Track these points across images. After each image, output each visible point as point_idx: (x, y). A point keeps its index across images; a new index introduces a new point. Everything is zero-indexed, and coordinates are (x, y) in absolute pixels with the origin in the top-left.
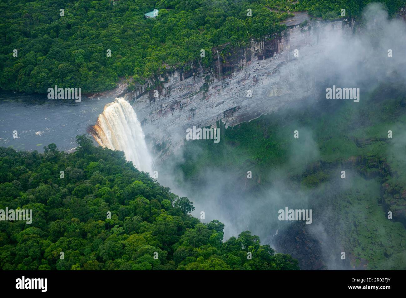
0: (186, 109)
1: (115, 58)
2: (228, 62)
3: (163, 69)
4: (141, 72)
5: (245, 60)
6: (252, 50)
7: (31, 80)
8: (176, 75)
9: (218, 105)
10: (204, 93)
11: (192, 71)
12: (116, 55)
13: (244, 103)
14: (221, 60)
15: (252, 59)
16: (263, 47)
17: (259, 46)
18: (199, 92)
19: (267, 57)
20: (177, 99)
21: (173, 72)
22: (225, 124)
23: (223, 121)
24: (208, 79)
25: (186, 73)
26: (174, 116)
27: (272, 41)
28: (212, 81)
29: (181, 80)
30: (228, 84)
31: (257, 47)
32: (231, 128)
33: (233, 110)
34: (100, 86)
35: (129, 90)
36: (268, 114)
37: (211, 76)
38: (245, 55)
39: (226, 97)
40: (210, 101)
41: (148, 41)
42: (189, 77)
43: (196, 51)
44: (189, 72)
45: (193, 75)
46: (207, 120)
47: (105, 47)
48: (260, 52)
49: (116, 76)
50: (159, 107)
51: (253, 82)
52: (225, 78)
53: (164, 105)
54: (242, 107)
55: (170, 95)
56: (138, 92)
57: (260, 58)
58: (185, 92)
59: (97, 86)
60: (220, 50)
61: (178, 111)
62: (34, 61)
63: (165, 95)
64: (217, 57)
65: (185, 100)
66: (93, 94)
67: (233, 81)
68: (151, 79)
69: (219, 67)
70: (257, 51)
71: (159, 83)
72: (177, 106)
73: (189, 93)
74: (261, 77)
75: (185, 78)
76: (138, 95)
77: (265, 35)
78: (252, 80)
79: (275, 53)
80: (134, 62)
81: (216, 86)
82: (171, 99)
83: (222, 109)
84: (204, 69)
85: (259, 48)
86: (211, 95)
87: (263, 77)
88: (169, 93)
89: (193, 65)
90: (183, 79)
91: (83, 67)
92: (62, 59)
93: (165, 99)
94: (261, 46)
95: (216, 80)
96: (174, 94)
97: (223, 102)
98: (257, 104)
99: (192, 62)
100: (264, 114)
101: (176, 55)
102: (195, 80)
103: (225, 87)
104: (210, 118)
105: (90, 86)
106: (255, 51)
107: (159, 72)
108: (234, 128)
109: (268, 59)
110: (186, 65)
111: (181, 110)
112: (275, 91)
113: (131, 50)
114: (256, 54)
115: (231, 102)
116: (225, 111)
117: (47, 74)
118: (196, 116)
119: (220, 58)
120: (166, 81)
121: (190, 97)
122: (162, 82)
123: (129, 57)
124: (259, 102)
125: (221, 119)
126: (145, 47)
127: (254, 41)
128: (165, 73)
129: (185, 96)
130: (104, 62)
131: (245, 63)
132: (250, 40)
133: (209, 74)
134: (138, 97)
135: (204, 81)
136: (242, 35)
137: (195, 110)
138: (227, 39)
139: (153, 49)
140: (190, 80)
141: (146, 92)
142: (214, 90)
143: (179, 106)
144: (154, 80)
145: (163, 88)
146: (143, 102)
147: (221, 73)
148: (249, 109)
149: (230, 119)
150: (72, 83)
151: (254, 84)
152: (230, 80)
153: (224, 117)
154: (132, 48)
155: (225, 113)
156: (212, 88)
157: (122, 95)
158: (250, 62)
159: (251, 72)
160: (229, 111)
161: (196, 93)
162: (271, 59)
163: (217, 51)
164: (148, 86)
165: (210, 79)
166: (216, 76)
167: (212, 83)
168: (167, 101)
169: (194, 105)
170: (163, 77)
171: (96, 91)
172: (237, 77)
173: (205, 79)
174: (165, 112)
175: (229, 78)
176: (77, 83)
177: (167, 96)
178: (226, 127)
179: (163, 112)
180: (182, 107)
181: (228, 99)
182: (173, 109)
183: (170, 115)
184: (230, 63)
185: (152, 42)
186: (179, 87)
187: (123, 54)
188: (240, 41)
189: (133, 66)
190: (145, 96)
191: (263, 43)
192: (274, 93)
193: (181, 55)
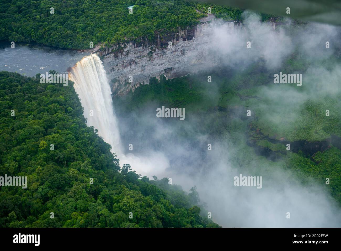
0: (139, 65)
1: (99, 31)
2: (165, 40)
3: (123, 40)
4: (110, 40)
5: (175, 40)
6: (179, 34)
7: (50, 39)
8: (131, 44)
9: (160, 65)
10: (150, 57)
11: (141, 43)
12: (100, 29)
13: (177, 66)
14: (160, 38)
15: (179, 39)
16: (186, 33)
17: (184, 32)
18: (146, 56)
19: (188, 39)
20: (133, 59)
21: (129, 42)
22: (166, 77)
23: (164, 75)
24: (152, 49)
25: (137, 44)
26: (132, 68)
27: (191, 30)
28: (155, 50)
29: (135, 48)
30: (165, 53)
31: (182, 33)
32: (170, 80)
33: (170, 69)
34: (85, 46)
35: (100, 50)
36: (192, 74)
37: (154, 47)
38: (175, 37)
39: (164, 61)
40: (154, 62)
41: (121, 23)
42: (139, 46)
43: (144, 32)
44: (139, 43)
45: (142, 45)
46: (154, 74)
47: (96, 24)
48: (184, 36)
49: (96, 41)
50: (122, 62)
51: (181, 54)
52: (163, 50)
53: (125, 61)
54: (176, 68)
55: (128, 56)
56: (106, 52)
57: (184, 40)
58: (138, 55)
59: (83, 46)
60: (160, 32)
61: (134, 66)
62: (55, 28)
63: (125, 56)
64: (158, 36)
65: (138, 60)
66: (81, 50)
67: (168, 52)
68: (116, 45)
69: (159, 42)
70: (182, 35)
71: (121, 48)
72: (133, 63)
73: (140, 56)
74: (186, 51)
75: (137, 47)
76: (106, 53)
77: (187, 26)
78: (180, 52)
79: (194, 37)
80: (108, 34)
81: (157, 54)
82: (129, 58)
83: (162, 68)
84: (149, 43)
85: (183, 33)
86: (154, 58)
87: (188, 51)
88: (128, 55)
89: (142, 39)
90: (136, 47)
91: (80, 34)
92: (70, 29)
93: (125, 57)
94: (185, 33)
95: (157, 50)
96: (131, 55)
97: (163, 64)
98: (185, 67)
99: (141, 38)
100: (190, 74)
101: (132, 33)
102: (144, 48)
103: (164, 55)
104: (156, 72)
105: (80, 46)
106: (181, 35)
107: (121, 42)
108: (172, 80)
109: (189, 41)
110: (138, 39)
111: (136, 65)
112: (195, 60)
113: (109, 27)
114: (181, 37)
115: (168, 64)
116: (164, 69)
117: (59, 36)
118: (146, 70)
119: (159, 37)
120: (125, 47)
121: (141, 58)
122: (122, 48)
123: (107, 31)
124: (186, 66)
125: (163, 74)
126: (118, 26)
127: (180, 29)
128: (124, 43)
129: (138, 57)
130: (92, 32)
131: (175, 42)
132: (178, 28)
133: (153, 46)
134: (106, 55)
135: (150, 50)
136: (174, 25)
137: (145, 66)
138: (164, 26)
139: (122, 28)
140: (141, 48)
141: (112, 52)
142: (156, 56)
143: (134, 63)
144: (117, 46)
145: (123, 51)
146: (110, 58)
147: (160, 46)
148: (180, 70)
149: (169, 74)
150: (70, 42)
151: (182, 55)
152: (166, 51)
153: (165, 73)
154: (111, 26)
155: (165, 70)
156: (155, 55)
157: (96, 52)
158: (178, 41)
159: (179, 48)
160: (168, 70)
161: (145, 56)
162: (191, 41)
163: (158, 33)
164: (114, 49)
165: (154, 49)
166: (157, 47)
167: (155, 51)
168: (127, 59)
169: (144, 63)
170: (123, 45)
171: (82, 49)
172: (170, 49)
173: (151, 48)
174: (126, 65)
175: (165, 49)
176: (73, 43)
177: (127, 56)
178: (167, 79)
179: (125, 65)
180: (137, 64)
181: (166, 62)
182: (130, 64)
183: (129, 67)
184: (166, 41)
185: (123, 24)
186: (134, 52)
187: (104, 29)
188: (173, 28)
189: (106, 36)
190: (112, 55)
191: (186, 30)
192: (194, 62)
193: (135, 33)
